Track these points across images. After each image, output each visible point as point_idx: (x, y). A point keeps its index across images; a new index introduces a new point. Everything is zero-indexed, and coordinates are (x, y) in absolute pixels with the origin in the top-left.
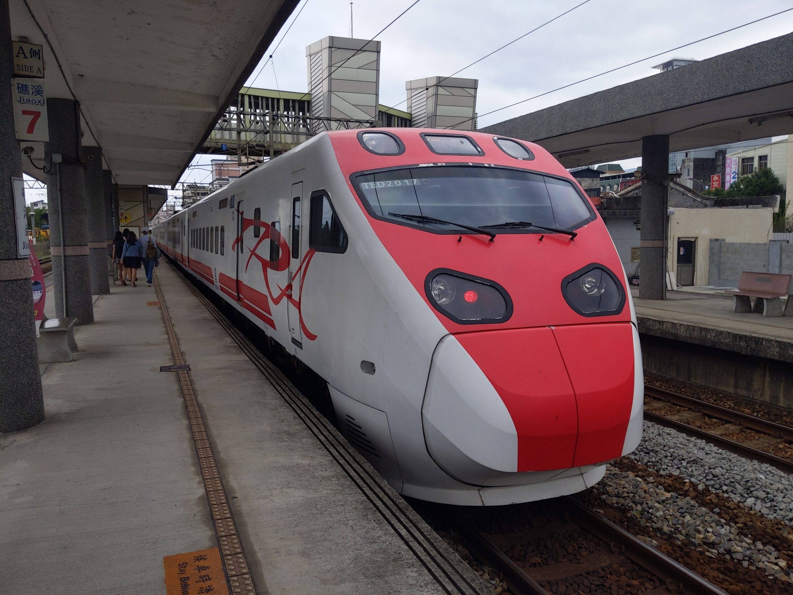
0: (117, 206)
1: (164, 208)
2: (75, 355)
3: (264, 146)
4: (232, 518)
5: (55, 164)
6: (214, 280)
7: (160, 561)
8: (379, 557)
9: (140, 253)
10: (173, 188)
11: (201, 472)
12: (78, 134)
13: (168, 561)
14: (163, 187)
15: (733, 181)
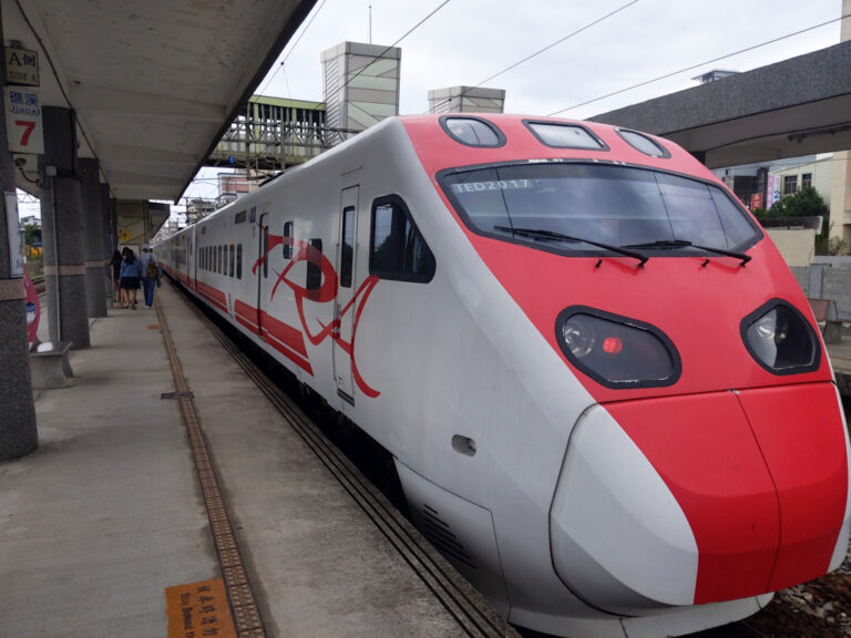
0: (115, 222)
1: (166, 225)
2: (70, 381)
3: (274, 159)
4: (238, 548)
5: (49, 177)
6: (228, 307)
7: (161, 592)
8: (389, 587)
9: (140, 272)
10: (176, 204)
11: (204, 503)
12: (74, 145)
13: (170, 592)
14: (165, 202)
15: (774, 200)
